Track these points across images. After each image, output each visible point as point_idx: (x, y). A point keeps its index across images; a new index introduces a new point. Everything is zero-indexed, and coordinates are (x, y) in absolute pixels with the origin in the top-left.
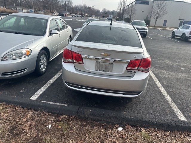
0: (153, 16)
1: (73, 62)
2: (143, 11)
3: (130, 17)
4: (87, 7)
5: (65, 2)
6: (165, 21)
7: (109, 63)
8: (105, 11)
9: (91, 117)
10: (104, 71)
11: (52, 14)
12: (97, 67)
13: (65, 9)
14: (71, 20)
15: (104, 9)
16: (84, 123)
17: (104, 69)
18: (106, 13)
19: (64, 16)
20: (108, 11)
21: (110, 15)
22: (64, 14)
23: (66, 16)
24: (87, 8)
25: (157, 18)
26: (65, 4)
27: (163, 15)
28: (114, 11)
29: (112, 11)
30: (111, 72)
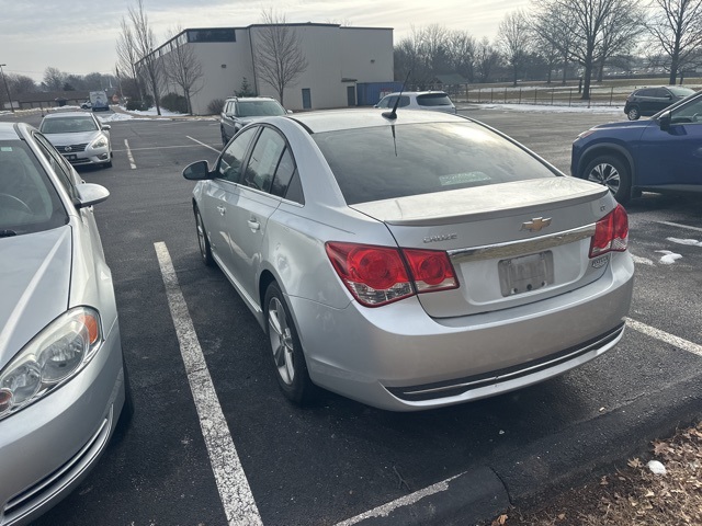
0: (268, 79)
1: (416, 292)
2: (224, 66)
3: (186, 90)
6: (306, 92)
7: (540, 254)
8: (57, 81)
9: (555, 481)
10: (529, 288)
12: (507, 281)
15: (52, 71)
16: (562, 516)
17: (529, 281)
18: (68, 87)
20: (71, 77)
21: (94, 93)
25: (282, 83)
27: (296, 71)
28: (99, 75)
29: (88, 77)
30: (551, 283)
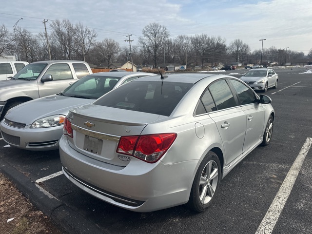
4: (276, 50)
5: (238, 48)
7: (99, 139)
10: (92, 151)
11: (211, 69)
12: (86, 144)
13: (237, 59)
14: (237, 74)
19: (230, 70)
22: (231, 66)
23: (234, 69)
24: (277, 52)
26: (237, 51)
